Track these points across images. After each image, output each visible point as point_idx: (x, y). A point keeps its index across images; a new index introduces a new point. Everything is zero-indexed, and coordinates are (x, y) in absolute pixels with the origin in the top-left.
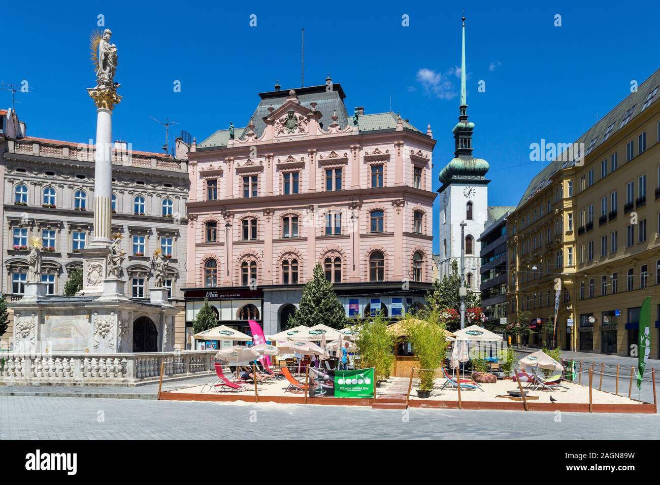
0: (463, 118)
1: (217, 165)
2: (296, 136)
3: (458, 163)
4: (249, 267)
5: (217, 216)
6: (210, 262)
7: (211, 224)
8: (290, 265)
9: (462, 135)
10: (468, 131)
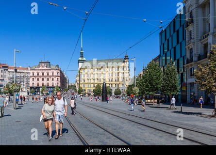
0: (82, 50)
1: (34, 71)
2: (43, 69)
3: (80, 59)
4: (38, 84)
5: (34, 77)
6: (33, 83)
7: (33, 79)
8: (43, 84)
9: (82, 53)
10: (83, 53)
